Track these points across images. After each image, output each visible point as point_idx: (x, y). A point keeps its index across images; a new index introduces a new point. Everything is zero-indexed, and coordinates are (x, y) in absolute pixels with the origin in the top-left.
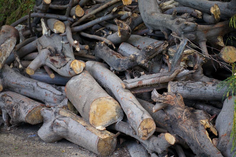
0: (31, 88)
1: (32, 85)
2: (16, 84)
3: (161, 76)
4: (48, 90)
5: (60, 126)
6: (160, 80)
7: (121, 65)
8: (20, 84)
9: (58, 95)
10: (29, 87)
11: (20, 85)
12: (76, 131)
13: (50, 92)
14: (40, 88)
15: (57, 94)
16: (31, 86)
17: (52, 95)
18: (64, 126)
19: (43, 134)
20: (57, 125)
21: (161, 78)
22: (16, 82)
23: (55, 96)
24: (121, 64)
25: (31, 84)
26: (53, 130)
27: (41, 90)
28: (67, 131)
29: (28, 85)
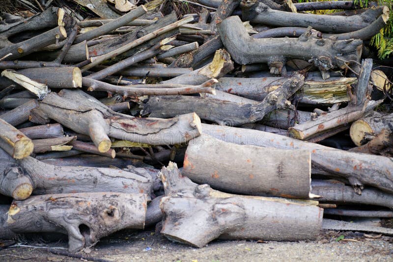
0: (90, 180)
1: (92, 176)
2: (58, 180)
3: (349, 113)
4: (125, 178)
5: (230, 213)
6: (349, 119)
7: (256, 113)
8: (67, 178)
9: (144, 183)
10: (86, 181)
11: (65, 180)
12: (265, 212)
13: (131, 181)
14: (109, 177)
15: (143, 181)
16: (90, 178)
17: (136, 184)
18: (238, 211)
19: (195, 235)
20: (223, 213)
21: (350, 115)
22: (56, 177)
23: (141, 184)
24: (255, 111)
25: (87, 174)
26: (217, 223)
27: (112, 181)
28: (245, 217)
29: (83, 177)
